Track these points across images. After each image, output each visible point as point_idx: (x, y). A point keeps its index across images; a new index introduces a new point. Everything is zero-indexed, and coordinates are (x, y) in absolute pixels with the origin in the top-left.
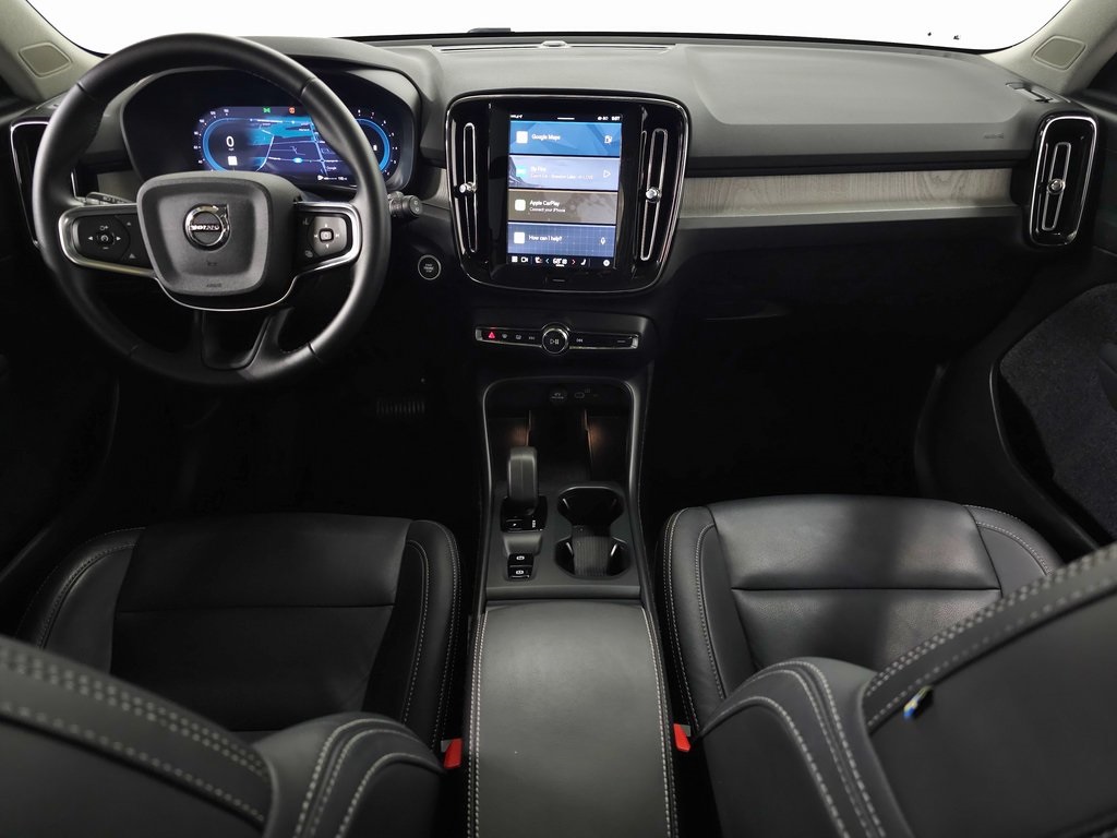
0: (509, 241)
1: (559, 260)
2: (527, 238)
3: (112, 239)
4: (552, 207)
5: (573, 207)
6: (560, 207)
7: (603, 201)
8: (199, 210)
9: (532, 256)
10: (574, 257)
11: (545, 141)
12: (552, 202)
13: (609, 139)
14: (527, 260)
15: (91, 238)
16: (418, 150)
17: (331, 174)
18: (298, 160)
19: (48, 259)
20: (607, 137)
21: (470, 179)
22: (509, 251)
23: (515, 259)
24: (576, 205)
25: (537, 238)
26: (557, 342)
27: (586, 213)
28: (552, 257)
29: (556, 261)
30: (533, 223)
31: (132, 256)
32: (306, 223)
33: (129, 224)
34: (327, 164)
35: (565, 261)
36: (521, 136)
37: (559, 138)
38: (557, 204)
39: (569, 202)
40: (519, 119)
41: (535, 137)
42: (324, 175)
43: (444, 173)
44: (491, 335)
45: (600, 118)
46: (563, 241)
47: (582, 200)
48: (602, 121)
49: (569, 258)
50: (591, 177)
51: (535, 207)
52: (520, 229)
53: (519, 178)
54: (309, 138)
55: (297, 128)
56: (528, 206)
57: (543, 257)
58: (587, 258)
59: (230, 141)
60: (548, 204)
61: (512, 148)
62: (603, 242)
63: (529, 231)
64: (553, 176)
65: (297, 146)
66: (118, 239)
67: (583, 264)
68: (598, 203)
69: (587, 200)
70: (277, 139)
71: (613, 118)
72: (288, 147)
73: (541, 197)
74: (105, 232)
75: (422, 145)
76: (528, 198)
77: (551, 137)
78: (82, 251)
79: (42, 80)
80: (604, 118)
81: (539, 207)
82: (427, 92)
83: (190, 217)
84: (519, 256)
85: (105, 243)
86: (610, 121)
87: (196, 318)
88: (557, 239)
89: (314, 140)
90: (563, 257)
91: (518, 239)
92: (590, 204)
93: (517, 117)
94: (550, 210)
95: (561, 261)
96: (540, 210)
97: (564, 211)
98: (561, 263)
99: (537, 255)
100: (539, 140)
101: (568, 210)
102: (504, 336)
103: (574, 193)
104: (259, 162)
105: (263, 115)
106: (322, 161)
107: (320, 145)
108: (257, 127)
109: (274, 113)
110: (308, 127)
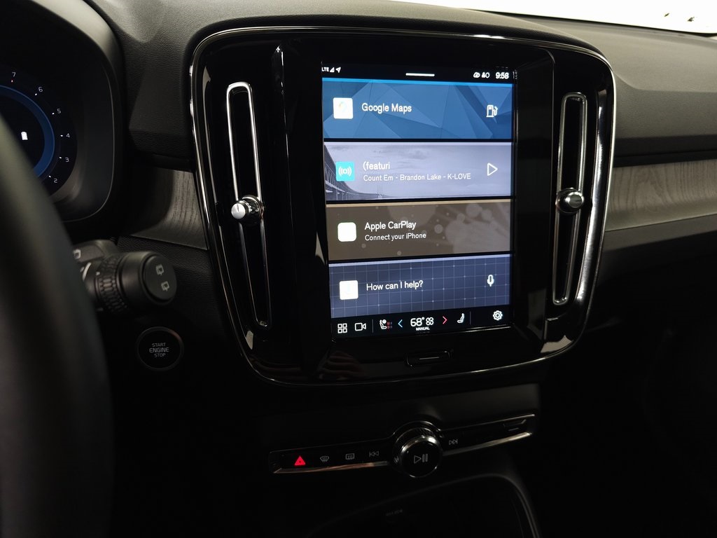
0: (332, 297)
1: (420, 321)
2: (361, 288)
4: (404, 230)
5: (438, 229)
6: (417, 231)
7: (487, 215)
9: (372, 320)
10: (446, 313)
11: (384, 113)
12: (404, 223)
13: (493, 110)
14: (364, 326)
16: (125, 137)
20: (490, 107)
21: (247, 188)
22: (333, 316)
23: (342, 329)
24: (445, 224)
25: (381, 287)
26: (425, 458)
27: (460, 237)
28: (407, 316)
29: (416, 323)
30: (372, 261)
35: (430, 321)
37: (409, 109)
38: (412, 225)
39: (433, 221)
40: (336, 75)
41: (366, 108)
43: (182, 179)
44: (300, 461)
45: (477, 75)
46: (424, 286)
47: (454, 216)
48: (480, 80)
49: (437, 315)
50: (468, 176)
51: (374, 233)
52: (349, 274)
53: (342, 184)
56: (361, 231)
57: (391, 318)
58: (466, 311)
60: (396, 226)
61: (328, 129)
62: (491, 281)
63: (365, 277)
64: (403, 177)
67: (461, 321)
68: (479, 218)
69: (461, 216)
71: (498, 75)
73: (383, 215)
75: (131, 127)
76: (359, 219)
77: (396, 108)
80: (484, 75)
81: (381, 232)
82: (129, 27)
84: (350, 321)
86: (492, 79)
88: (414, 285)
90: (426, 314)
92: (466, 222)
93: (332, 71)
94: (401, 237)
95: (424, 322)
96: (382, 238)
97: (424, 236)
98: (424, 325)
99: (382, 317)
100: (375, 113)
101: (431, 234)
102: (324, 459)
103: (439, 205)
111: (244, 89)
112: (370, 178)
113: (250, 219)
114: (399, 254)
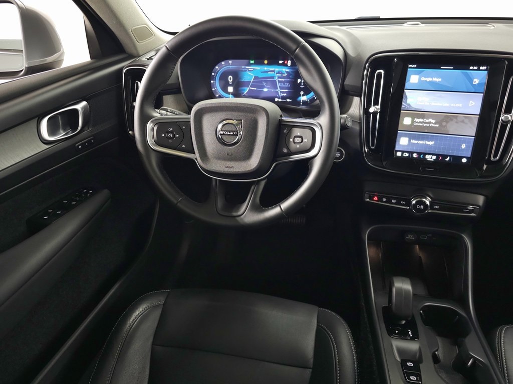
0: (397, 143)
1: (430, 156)
2: (409, 141)
3: (174, 136)
4: (430, 123)
5: (444, 124)
6: (435, 124)
7: (466, 121)
8: (225, 122)
9: (411, 153)
10: (441, 155)
11: (430, 81)
12: (430, 120)
13: (476, 81)
14: (407, 155)
15: (163, 135)
16: (343, 85)
17: (283, 98)
18: (265, 90)
19: (139, 146)
20: (475, 80)
21: (376, 103)
22: (396, 149)
23: (399, 154)
24: (447, 122)
25: (416, 142)
26: (422, 207)
27: (453, 128)
28: (425, 154)
29: (428, 157)
30: (416, 132)
31: (184, 146)
32: (285, 131)
33: (184, 127)
34: (281, 92)
35: (434, 157)
36: (414, 77)
37: (440, 80)
38: (434, 121)
39: (442, 121)
40: (414, 68)
41: (423, 79)
42: (279, 98)
43: (356, 100)
44: (376, 198)
45: (471, 68)
46: (434, 144)
47: (452, 120)
48: (473, 70)
49: (438, 155)
50: (461, 105)
51: (417, 123)
52: (405, 135)
53: (409, 105)
54: (273, 77)
55: (267, 72)
56: (413, 121)
57: (419, 154)
58: (450, 156)
59: (230, 79)
60: (427, 121)
61: (407, 86)
62: (463, 146)
63: (411, 137)
64: (433, 104)
65: (265, 81)
66: (177, 136)
67: (447, 159)
68: (463, 122)
69: (455, 120)
70: (256, 78)
71: (481, 68)
72: (261, 82)
73: (423, 117)
74: (171, 132)
75: (345, 83)
76: (413, 117)
77: (435, 79)
78: (158, 142)
79: (141, 46)
80: (475, 68)
81: (420, 122)
82: (351, 52)
83: (220, 126)
84: (403, 152)
85: (170, 138)
86: (479, 69)
87: (214, 183)
88: (431, 143)
89: (276, 79)
90: (433, 154)
91: (403, 142)
92: (456, 122)
93: (413, 66)
94: (428, 125)
95: (432, 157)
96: (421, 124)
97: (438, 126)
98: (431, 158)
99: (415, 152)
100: (426, 81)
101: (441, 125)
102: (384, 200)
103: (446, 115)
104: (244, 90)
105: (250, 65)
106: (279, 90)
107: (279, 82)
108: (246, 71)
109: (256, 64)
110: (274, 71)
111: (381, 72)
112: (420, 103)
113: (375, 114)
114: (426, 131)
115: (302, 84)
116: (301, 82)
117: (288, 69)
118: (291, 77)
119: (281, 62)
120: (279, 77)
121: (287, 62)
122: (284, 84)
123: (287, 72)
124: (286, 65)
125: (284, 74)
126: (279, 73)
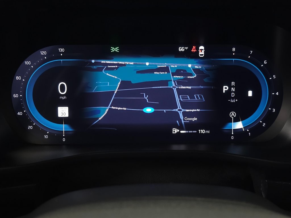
17: (189, 126)
18: (149, 110)
34: (185, 114)
42: (181, 128)
54: (165, 83)
55: (151, 71)
59: (63, 88)
65: (147, 92)
70: (124, 84)
72: (138, 93)
89: (172, 85)
104: (98, 112)
105: (110, 56)
106: (180, 110)
107: (180, 91)
108: (100, 70)
109: (124, 53)
110: (166, 69)
115: (233, 95)
116: (229, 92)
117: (199, 63)
118: (205, 80)
119: (181, 49)
120: (179, 83)
121: (197, 49)
122: (192, 97)
123: (195, 70)
124: (195, 56)
125: (191, 75)
126: (178, 72)
